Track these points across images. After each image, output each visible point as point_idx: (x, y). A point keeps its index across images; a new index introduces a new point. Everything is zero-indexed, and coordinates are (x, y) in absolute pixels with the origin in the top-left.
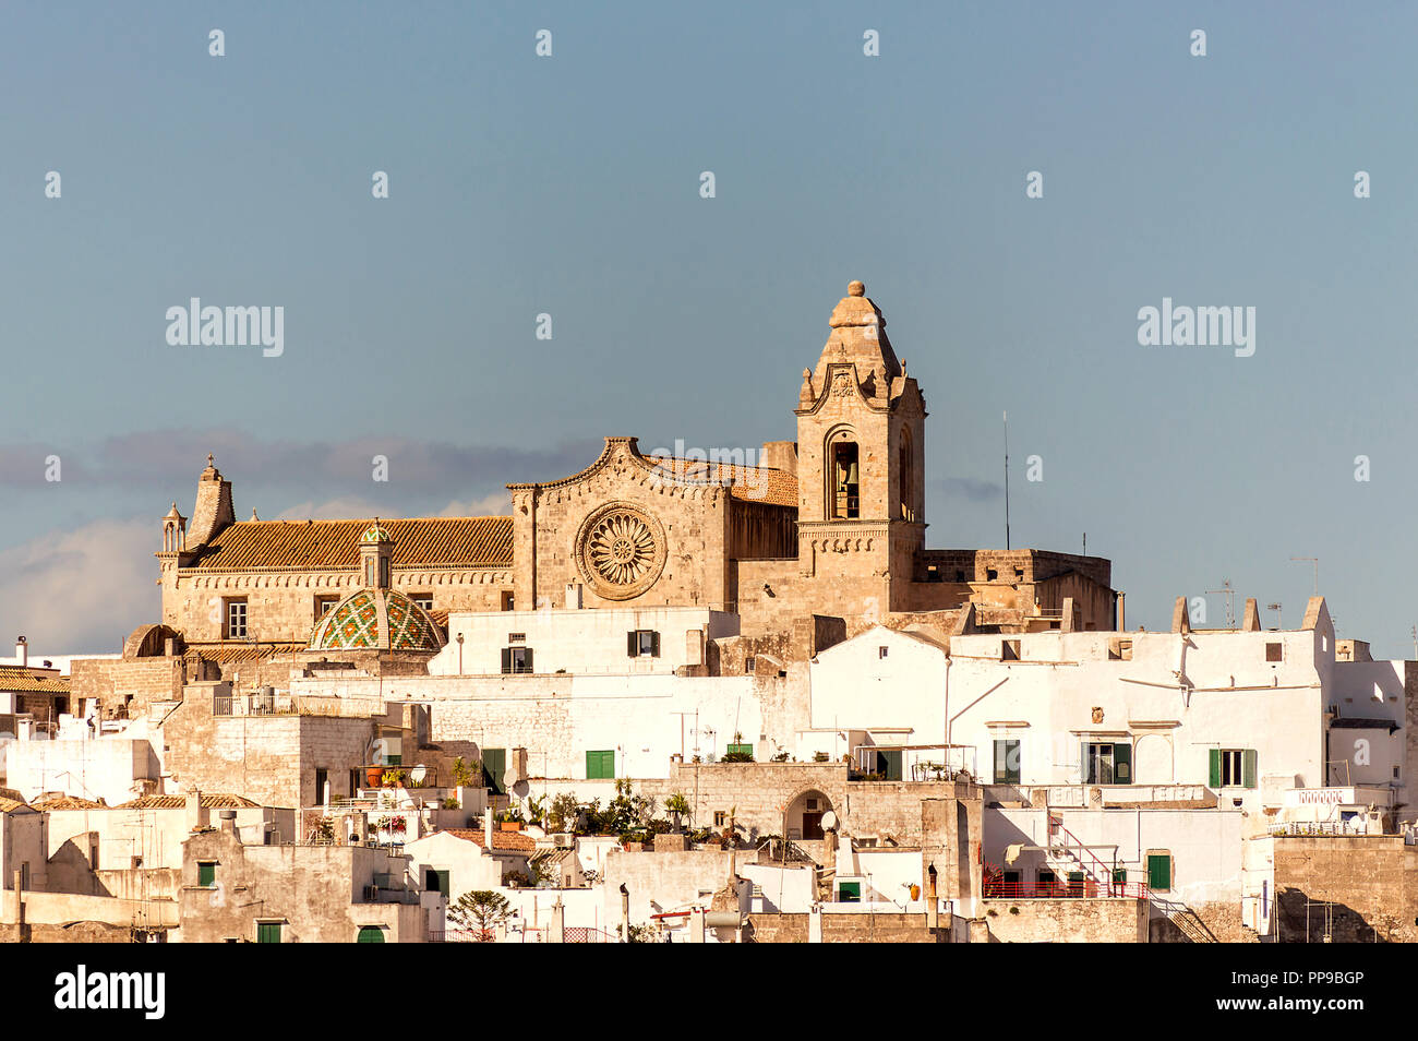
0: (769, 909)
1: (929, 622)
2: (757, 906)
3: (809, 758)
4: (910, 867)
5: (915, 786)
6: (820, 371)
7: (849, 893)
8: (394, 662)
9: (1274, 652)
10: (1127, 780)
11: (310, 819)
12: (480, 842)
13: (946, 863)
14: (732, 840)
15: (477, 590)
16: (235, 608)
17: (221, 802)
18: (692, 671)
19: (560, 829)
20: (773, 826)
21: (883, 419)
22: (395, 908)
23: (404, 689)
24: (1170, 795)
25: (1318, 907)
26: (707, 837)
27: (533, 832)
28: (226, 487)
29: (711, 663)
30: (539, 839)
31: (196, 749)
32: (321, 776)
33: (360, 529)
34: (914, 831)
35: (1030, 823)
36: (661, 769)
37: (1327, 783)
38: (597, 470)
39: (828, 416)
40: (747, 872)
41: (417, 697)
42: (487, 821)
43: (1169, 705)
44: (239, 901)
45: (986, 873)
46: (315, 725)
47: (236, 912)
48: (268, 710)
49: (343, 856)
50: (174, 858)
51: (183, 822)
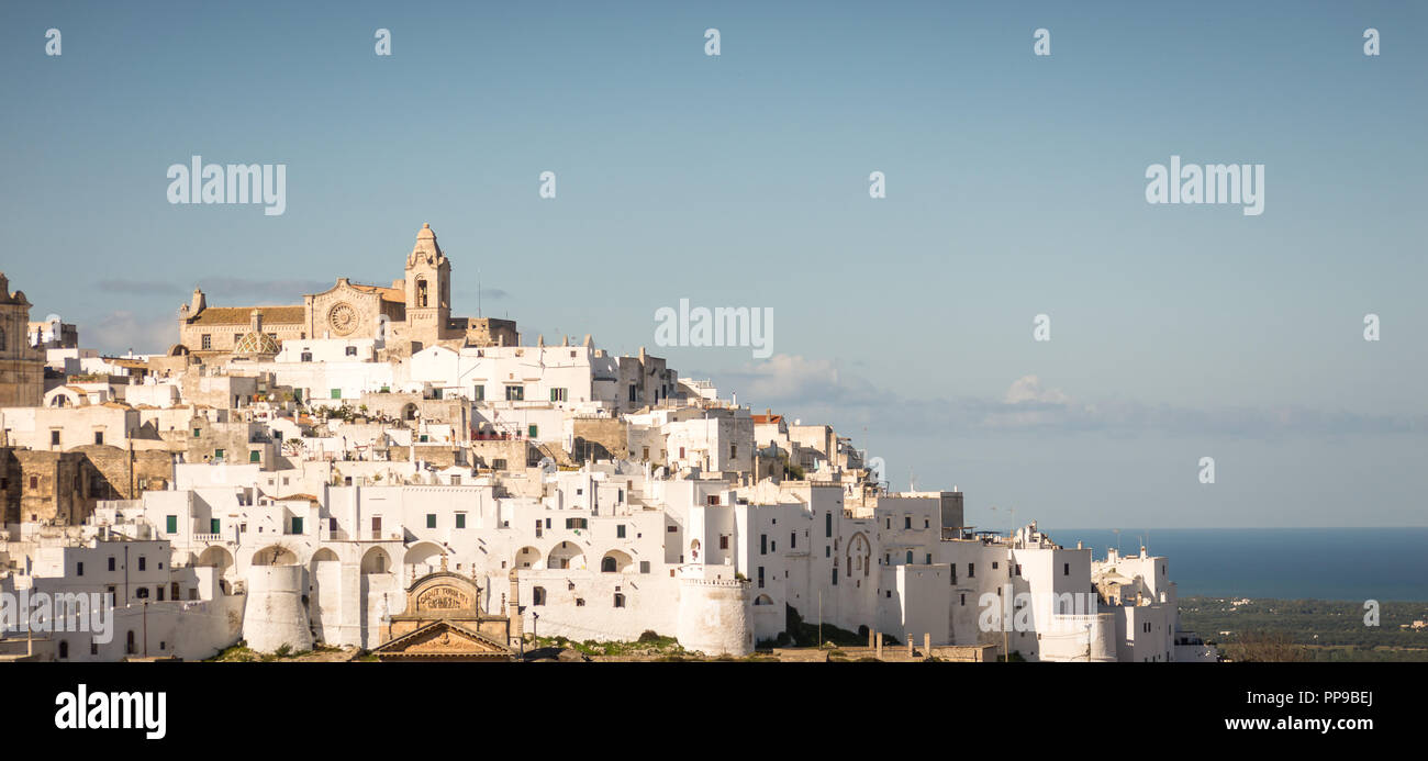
0: (396, 445)
1: (452, 343)
2: (392, 444)
3: (410, 392)
4: (445, 430)
5: (448, 401)
6: (414, 255)
7: (424, 439)
8: (262, 358)
9: (573, 354)
10: (522, 399)
11: (234, 413)
12: (293, 421)
13: (458, 429)
14: (382, 421)
15: (292, 332)
16: (206, 339)
17: (201, 407)
18: (368, 361)
19: (322, 416)
20: (397, 415)
21: (436, 272)
22: (263, 445)
23: (267, 367)
24: (537, 404)
25: (589, 444)
26: (374, 419)
27: (312, 417)
28: (203, 295)
29: (375, 358)
30: (314, 420)
31: (193, 388)
32: (237, 398)
33: (250, 311)
34: (447, 417)
35: (488, 414)
36: (358, 396)
37: (592, 400)
38: (335, 290)
39: (417, 270)
40: (388, 432)
41: (271, 371)
42: (296, 414)
43: (537, 373)
44: (209, 442)
45: (472, 432)
46: (235, 380)
47: (207, 446)
48: (219, 374)
49: (245, 426)
50: (185, 427)
51: (189, 414)
